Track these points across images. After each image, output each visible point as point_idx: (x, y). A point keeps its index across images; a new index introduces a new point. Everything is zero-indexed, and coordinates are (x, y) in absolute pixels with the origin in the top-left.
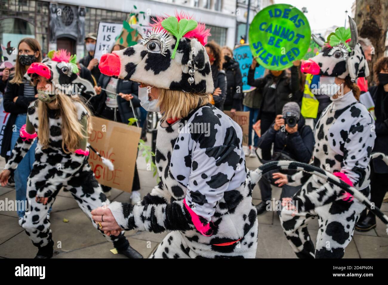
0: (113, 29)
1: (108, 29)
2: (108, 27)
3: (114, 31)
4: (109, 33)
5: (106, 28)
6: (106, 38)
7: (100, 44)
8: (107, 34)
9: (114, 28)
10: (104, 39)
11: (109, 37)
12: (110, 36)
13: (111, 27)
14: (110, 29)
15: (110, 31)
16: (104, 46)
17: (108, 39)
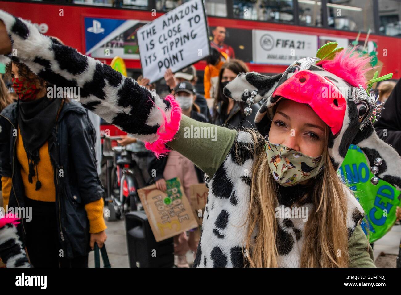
0: (154, 30)
1: (148, 34)
2: (147, 31)
3: (155, 32)
4: (151, 38)
5: (145, 34)
6: (150, 46)
7: (145, 57)
8: (148, 41)
9: (154, 28)
10: (148, 49)
11: (152, 43)
12: (152, 41)
13: (150, 30)
14: (150, 33)
15: (151, 35)
16: (150, 57)
17: (152, 46)
